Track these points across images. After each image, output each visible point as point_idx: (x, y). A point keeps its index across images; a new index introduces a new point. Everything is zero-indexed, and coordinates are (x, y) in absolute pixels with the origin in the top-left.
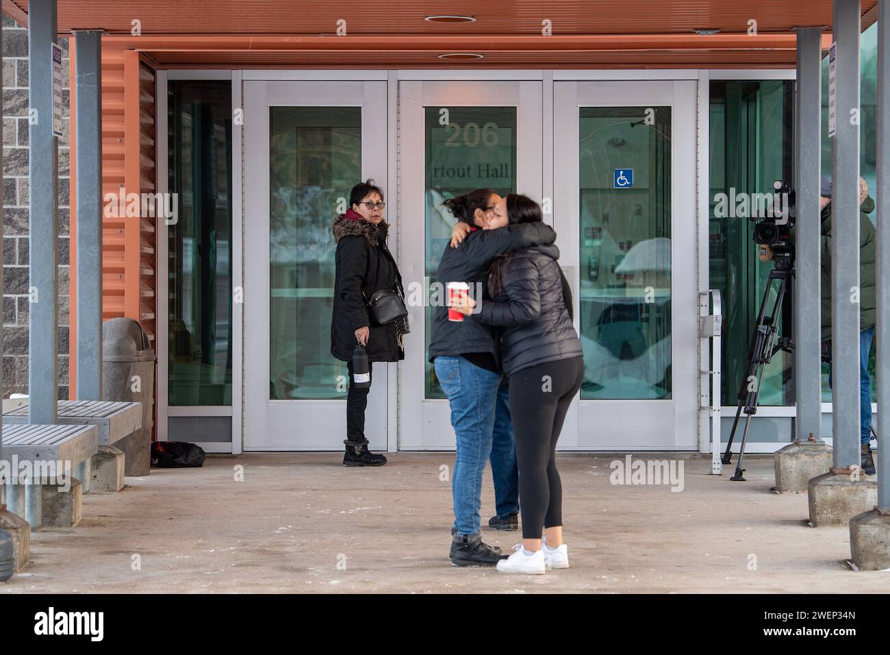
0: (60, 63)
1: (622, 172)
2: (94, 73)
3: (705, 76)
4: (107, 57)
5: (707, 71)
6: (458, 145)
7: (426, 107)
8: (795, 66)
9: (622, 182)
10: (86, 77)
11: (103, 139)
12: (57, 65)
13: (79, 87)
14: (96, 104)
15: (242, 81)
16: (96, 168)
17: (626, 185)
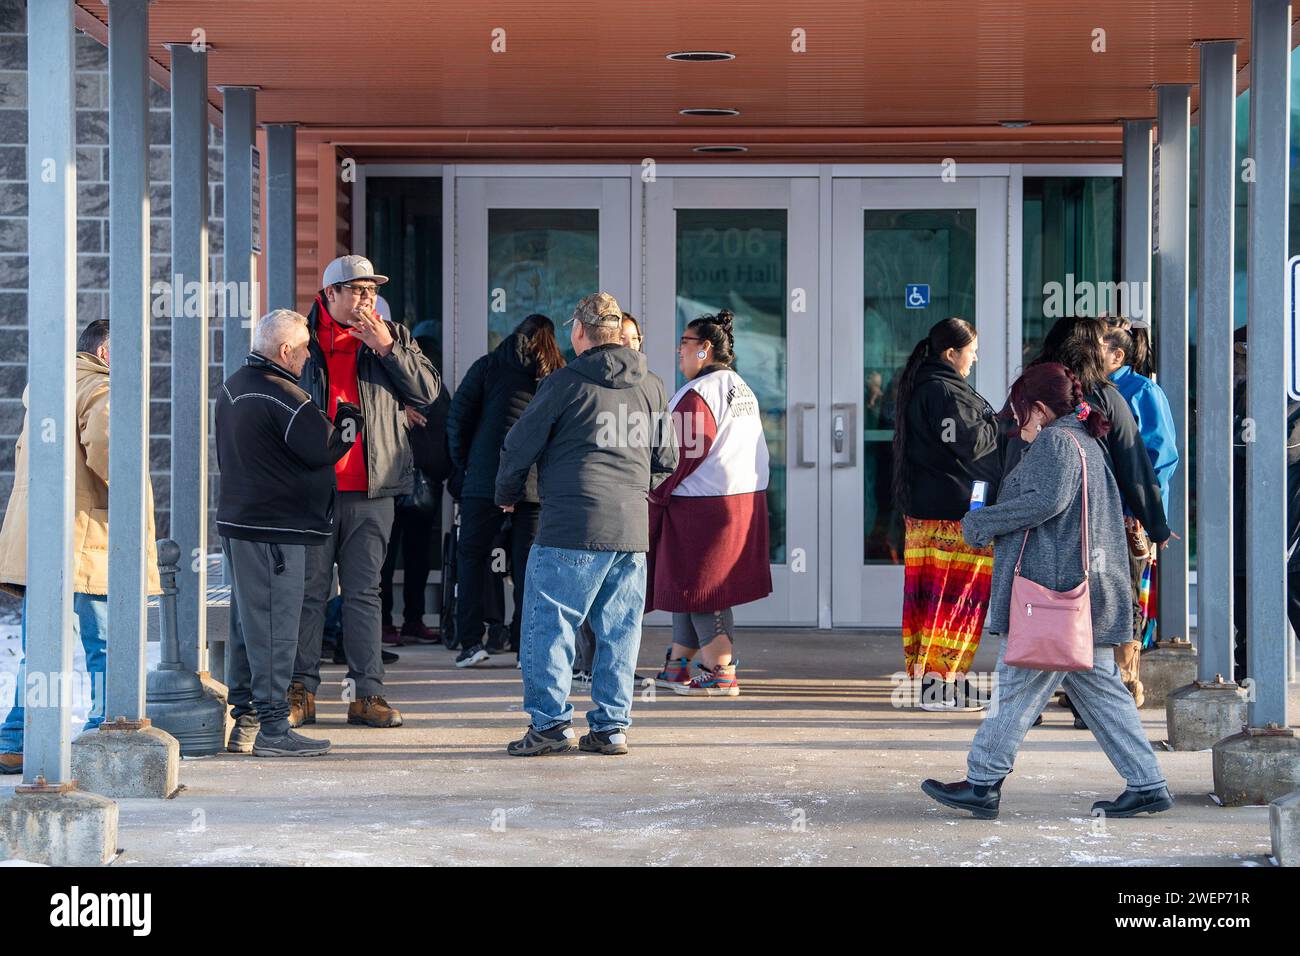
0: (258, 167)
1: (915, 289)
2: (288, 174)
3: (1018, 171)
4: (303, 153)
5: (1019, 166)
6: (716, 255)
7: (677, 210)
8: (1120, 160)
9: (915, 300)
10: (279, 179)
11: (298, 250)
12: (256, 170)
13: (271, 190)
14: (290, 210)
15: (456, 178)
16: (290, 286)
17: (921, 305)
